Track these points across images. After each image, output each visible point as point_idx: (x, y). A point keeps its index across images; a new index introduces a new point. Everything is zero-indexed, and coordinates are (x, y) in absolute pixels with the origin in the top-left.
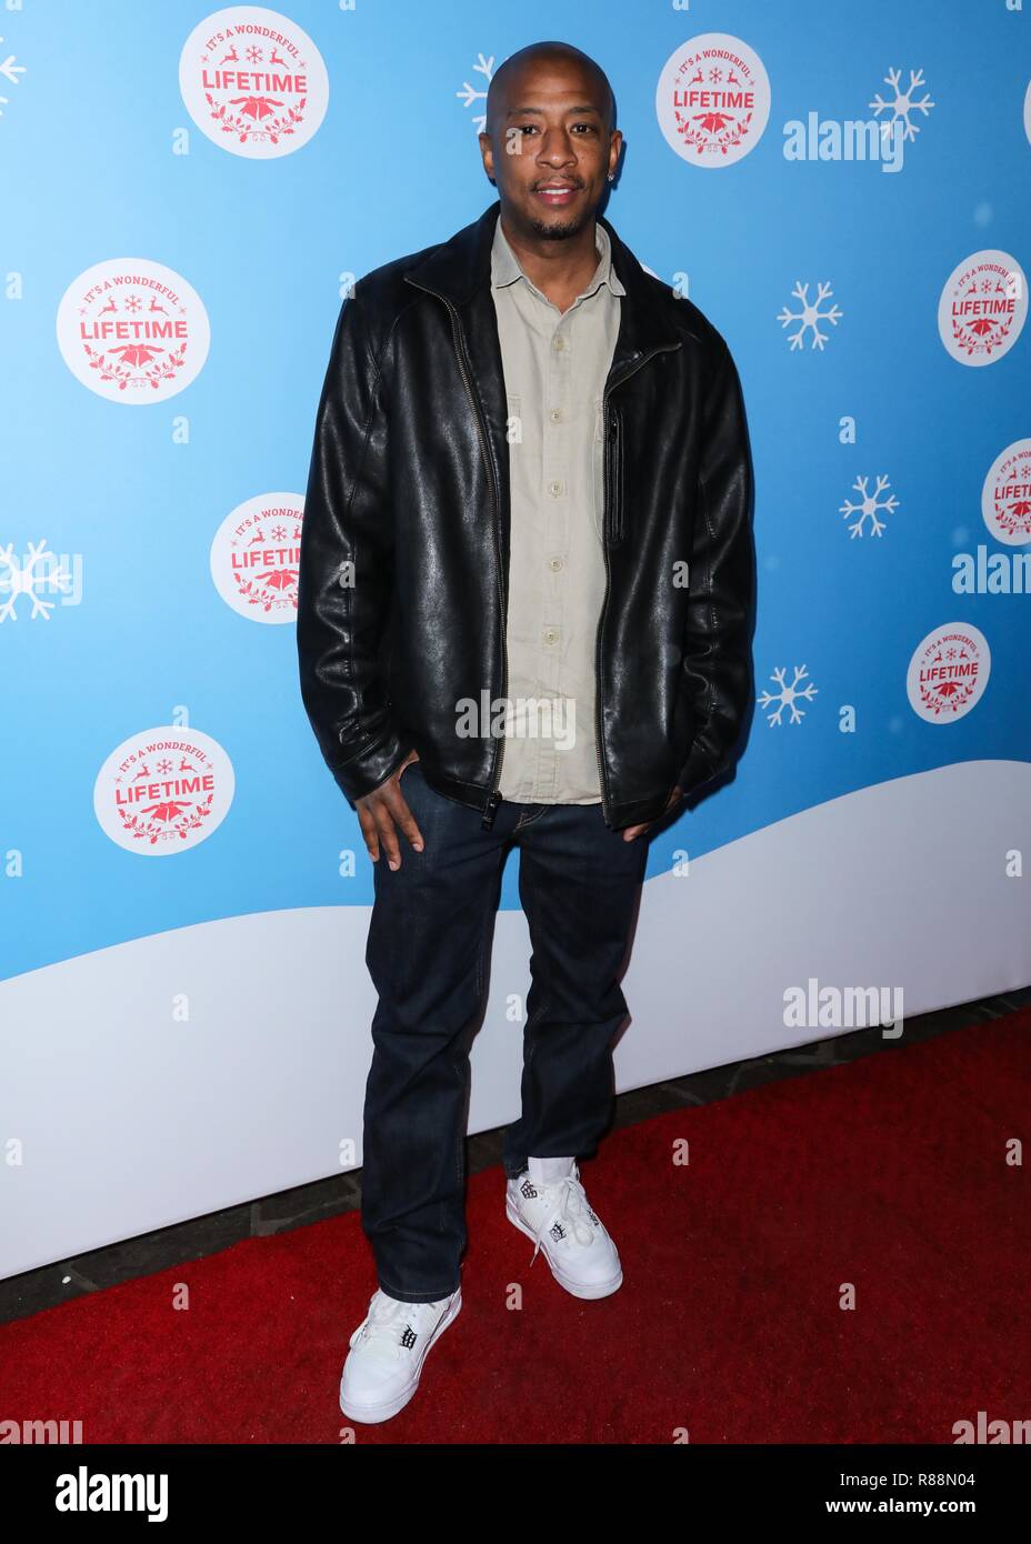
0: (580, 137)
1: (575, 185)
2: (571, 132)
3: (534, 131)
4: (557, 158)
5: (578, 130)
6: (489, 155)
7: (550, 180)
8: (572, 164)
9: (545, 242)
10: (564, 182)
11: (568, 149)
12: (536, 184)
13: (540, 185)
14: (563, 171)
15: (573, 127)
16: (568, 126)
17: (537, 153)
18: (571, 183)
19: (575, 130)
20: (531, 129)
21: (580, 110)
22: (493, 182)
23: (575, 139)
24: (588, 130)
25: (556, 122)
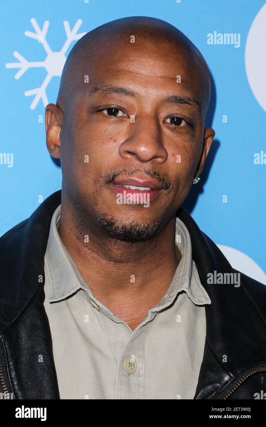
0: (173, 130)
1: (160, 184)
2: (164, 122)
3: (120, 114)
4: (144, 150)
5: (172, 122)
6: (55, 132)
7: (132, 174)
8: (159, 160)
9: (113, 241)
10: (148, 178)
11: (159, 141)
12: (114, 176)
13: (119, 178)
14: (148, 166)
15: (167, 117)
16: (163, 114)
17: (122, 140)
18: (155, 181)
19: (168, 121)
20: (117, 110)
21: (178, 100)
22: (57, 162)
23: (166, 131)
24: (183, 124)
25: (148, 109)
